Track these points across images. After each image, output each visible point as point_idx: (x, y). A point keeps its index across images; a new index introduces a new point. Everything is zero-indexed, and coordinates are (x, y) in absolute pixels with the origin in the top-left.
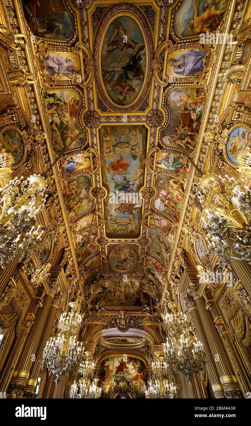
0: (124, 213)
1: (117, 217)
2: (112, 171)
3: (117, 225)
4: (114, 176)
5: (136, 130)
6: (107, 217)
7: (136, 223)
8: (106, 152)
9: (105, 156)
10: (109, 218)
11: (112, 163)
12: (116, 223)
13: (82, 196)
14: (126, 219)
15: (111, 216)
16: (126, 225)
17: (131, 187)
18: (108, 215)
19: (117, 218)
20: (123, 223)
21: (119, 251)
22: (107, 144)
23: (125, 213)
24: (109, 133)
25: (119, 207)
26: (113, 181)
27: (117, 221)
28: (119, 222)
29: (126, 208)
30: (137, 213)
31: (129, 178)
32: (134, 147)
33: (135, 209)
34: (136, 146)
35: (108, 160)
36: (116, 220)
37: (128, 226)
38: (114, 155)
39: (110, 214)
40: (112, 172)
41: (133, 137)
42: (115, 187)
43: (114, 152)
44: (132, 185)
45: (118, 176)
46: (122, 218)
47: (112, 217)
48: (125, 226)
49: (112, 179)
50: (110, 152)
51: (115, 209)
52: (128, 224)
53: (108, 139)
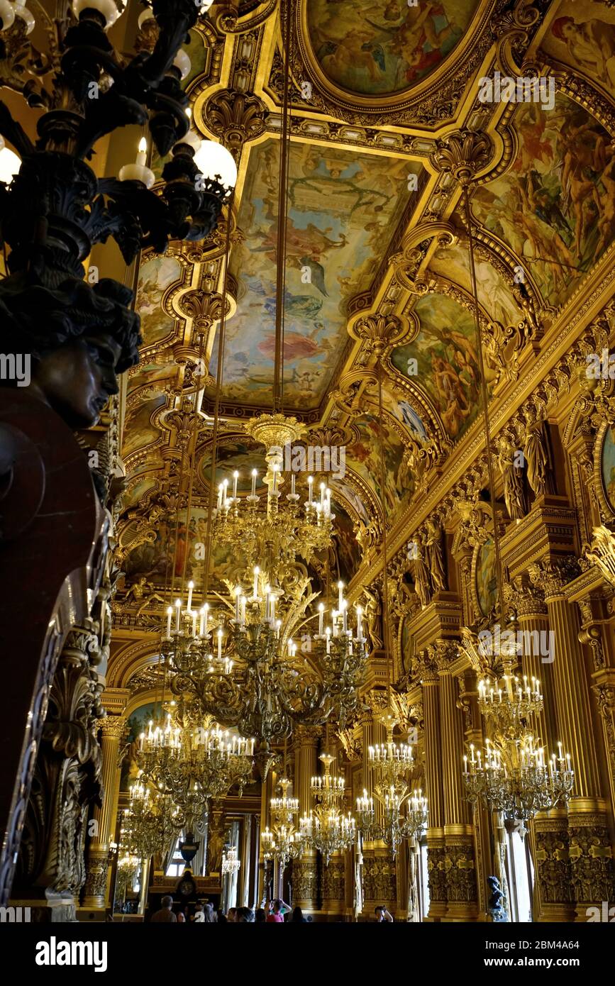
0: (312, 228)
1: (344, 217)
2: (315, 342)
3: (359, 185)
4: (314, 332)
5: (229, 394)
6: (391, 221)
7: (264, 179)
8: (317, 374)
9: (324, 370)
10: (383, 219)
11: (310, 356)
12: (360, 192)
13: (434, 342)
14: (309, 205)
15: (370, 226)
16: (314, 178)
17: (262, 300)
18: (382, 230)
19: (348, 211)
20: (327, 189)
21: (403, 28)
22: (310, 386)
23: (305, 227)
24: (298, 400)
25: (324, 251)
26: (321, 322)
27: (355, 199)
28: (345, 197)
29: (297, 243)
30: (256, 218)
31: (264, 321)
32: (240, 372)
33: (259, 234)
34: (233, 375)
35: (319, 363)
36: (358, 205)
37: (305, 169)
38: (297, 367)
39: (370, 234)
40: (317, 341)
41: (240, 387)
42: (318, 308)
43: (295, 372)
44: (261, 305)
45: (299, 330)
46: (325, 211)
47: (368, 218)
48: (321, 172)
49: (321, 325)
50: (307, 374)
51: (343, 244)
52: (302, 180)
53: (304, 393)
